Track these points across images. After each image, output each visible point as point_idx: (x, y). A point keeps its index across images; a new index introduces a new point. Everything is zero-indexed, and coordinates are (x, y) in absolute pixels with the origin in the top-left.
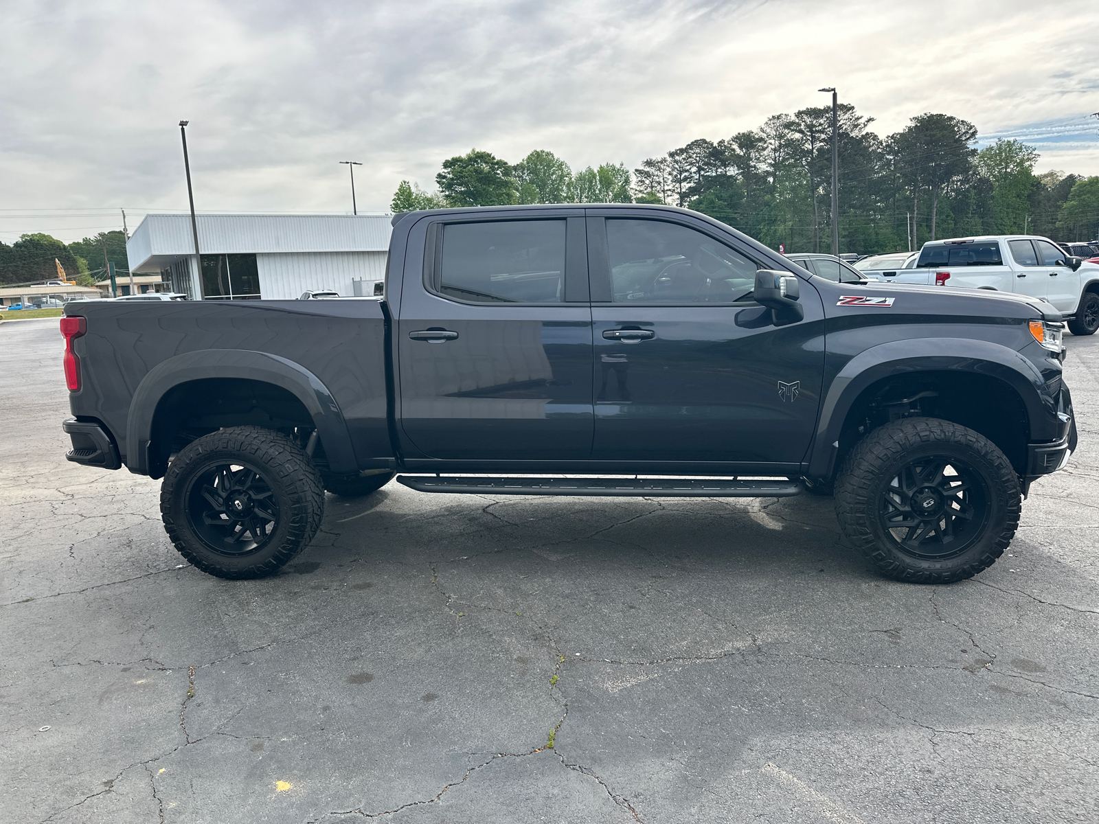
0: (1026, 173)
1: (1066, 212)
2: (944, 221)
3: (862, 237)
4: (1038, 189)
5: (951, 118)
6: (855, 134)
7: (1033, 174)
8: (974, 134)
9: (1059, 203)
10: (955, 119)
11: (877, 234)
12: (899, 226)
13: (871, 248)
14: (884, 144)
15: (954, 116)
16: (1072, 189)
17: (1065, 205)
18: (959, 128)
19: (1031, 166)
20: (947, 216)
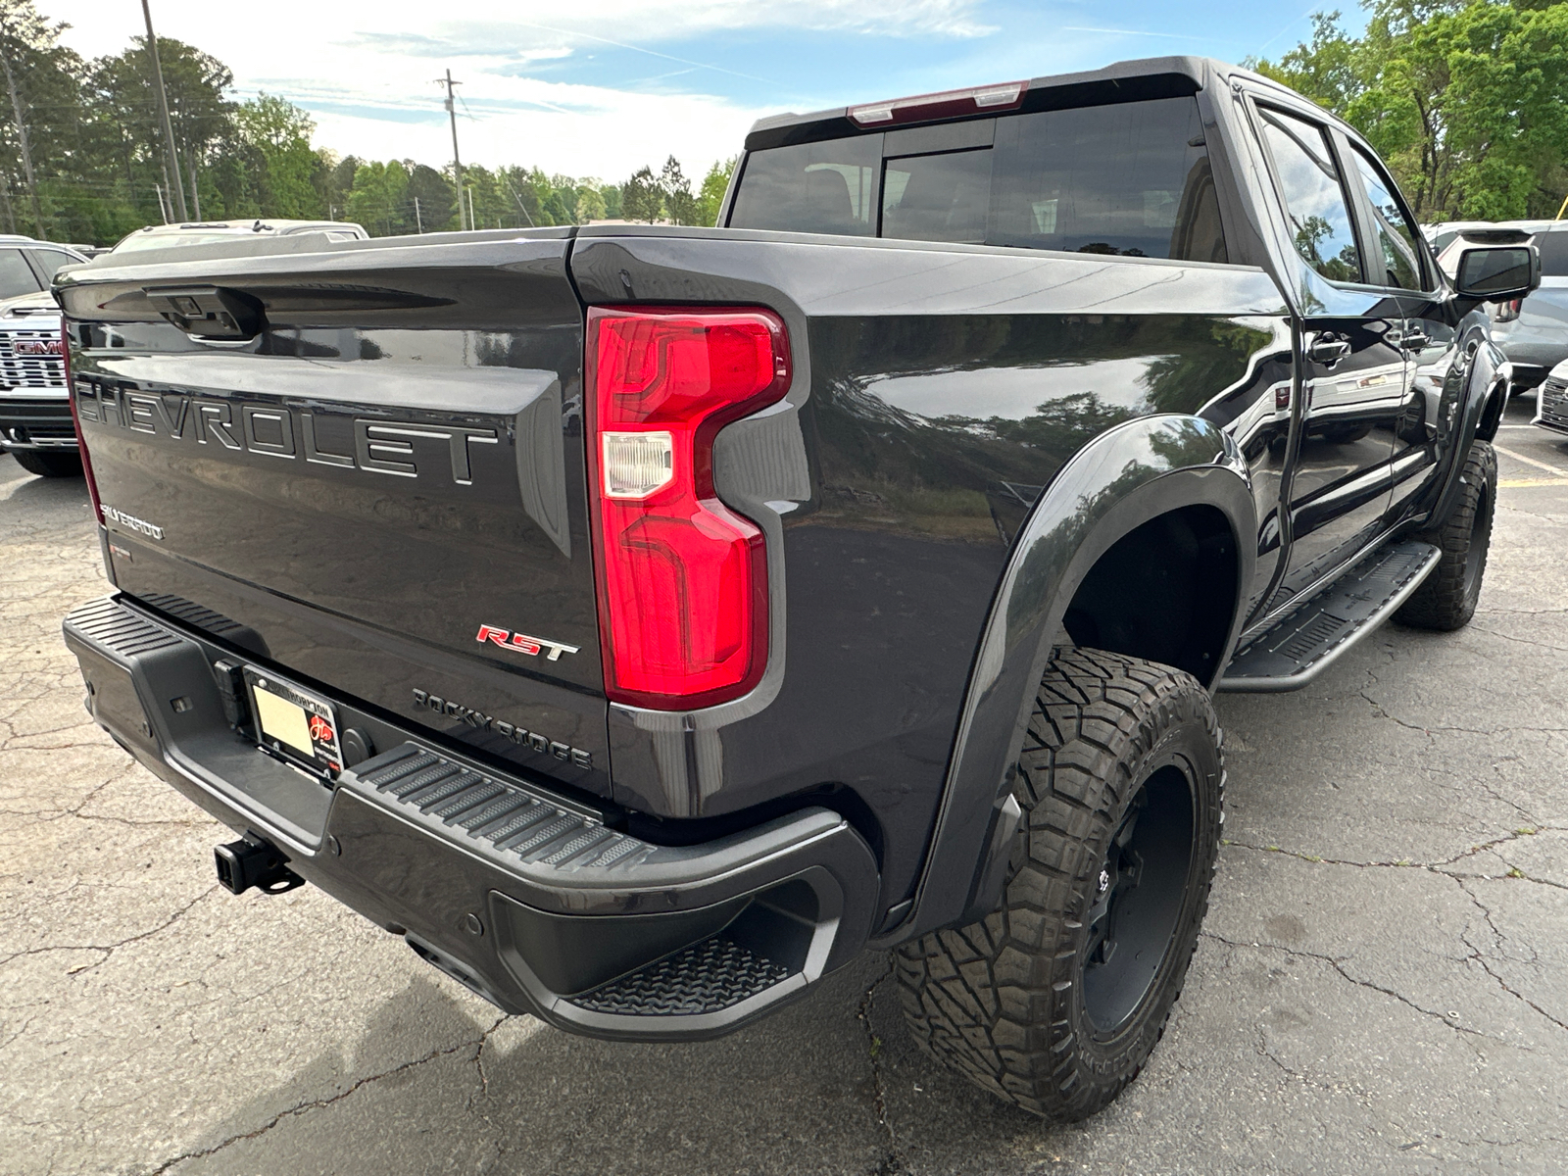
0: (301, 145)
1: (353, 205)
2: (211, 203)
3: (89, 218)
4: (321, 169)
5: (191, 50)
6: (40, 44)
7: (311, 148)
8: (229, 79)
9: (344, 192)
10: (196, 50)
11: (113, 215)
12: (143, 205)
13: (107, 235)
14: (93, 70)
15: (196, 47)
16: (356, 175)
17: (351, 195)
18: (206, 65)
19: (307, 137)
20: (214, 196)
